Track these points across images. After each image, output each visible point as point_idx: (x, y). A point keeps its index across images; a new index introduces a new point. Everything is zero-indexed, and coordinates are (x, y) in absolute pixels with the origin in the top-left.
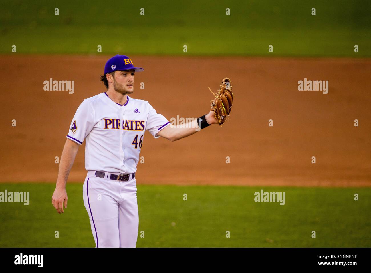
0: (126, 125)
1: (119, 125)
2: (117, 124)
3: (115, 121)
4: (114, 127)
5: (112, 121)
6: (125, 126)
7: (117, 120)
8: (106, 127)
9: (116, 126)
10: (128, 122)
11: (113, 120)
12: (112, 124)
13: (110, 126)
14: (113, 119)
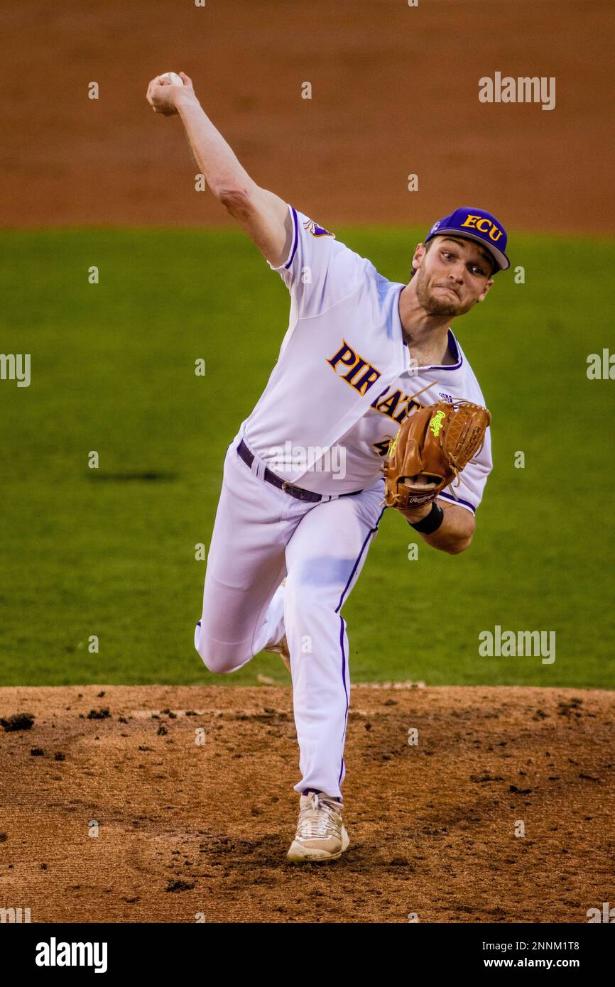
0: (389, 403)
1: (366, 384)
2: (365, 378)
3: (365, 370)
4: (348, 378)
5: (357, 361)
6: (384, 404)
7: (371, 371)
8: (333, 362)
9: (355, 380)
10: (402, 397)
11: (362, 363)
12: (349, 368)
13: (344, 369)
14: (365, 359)
